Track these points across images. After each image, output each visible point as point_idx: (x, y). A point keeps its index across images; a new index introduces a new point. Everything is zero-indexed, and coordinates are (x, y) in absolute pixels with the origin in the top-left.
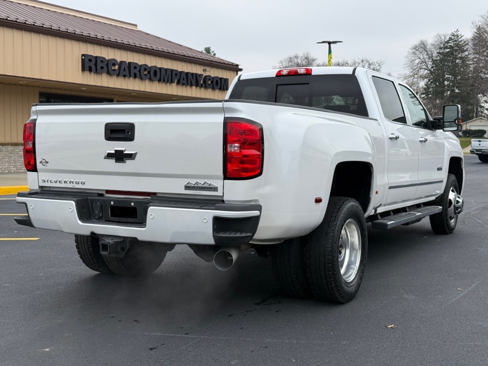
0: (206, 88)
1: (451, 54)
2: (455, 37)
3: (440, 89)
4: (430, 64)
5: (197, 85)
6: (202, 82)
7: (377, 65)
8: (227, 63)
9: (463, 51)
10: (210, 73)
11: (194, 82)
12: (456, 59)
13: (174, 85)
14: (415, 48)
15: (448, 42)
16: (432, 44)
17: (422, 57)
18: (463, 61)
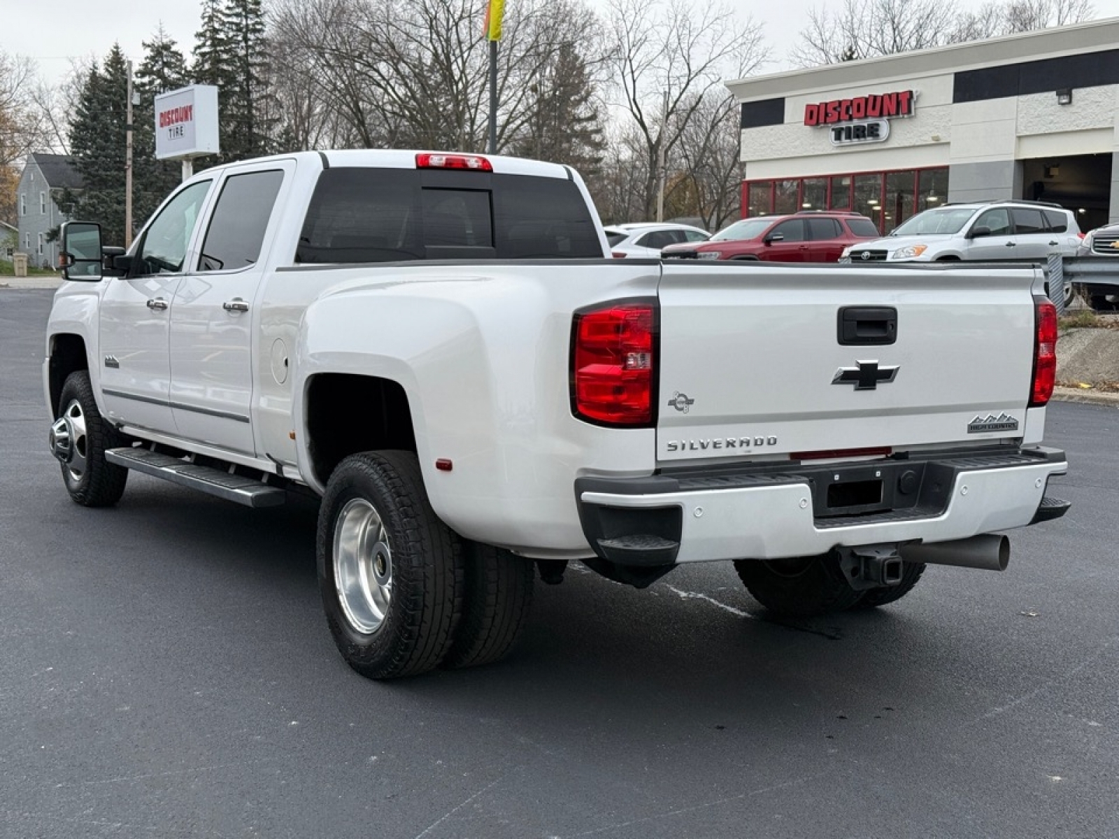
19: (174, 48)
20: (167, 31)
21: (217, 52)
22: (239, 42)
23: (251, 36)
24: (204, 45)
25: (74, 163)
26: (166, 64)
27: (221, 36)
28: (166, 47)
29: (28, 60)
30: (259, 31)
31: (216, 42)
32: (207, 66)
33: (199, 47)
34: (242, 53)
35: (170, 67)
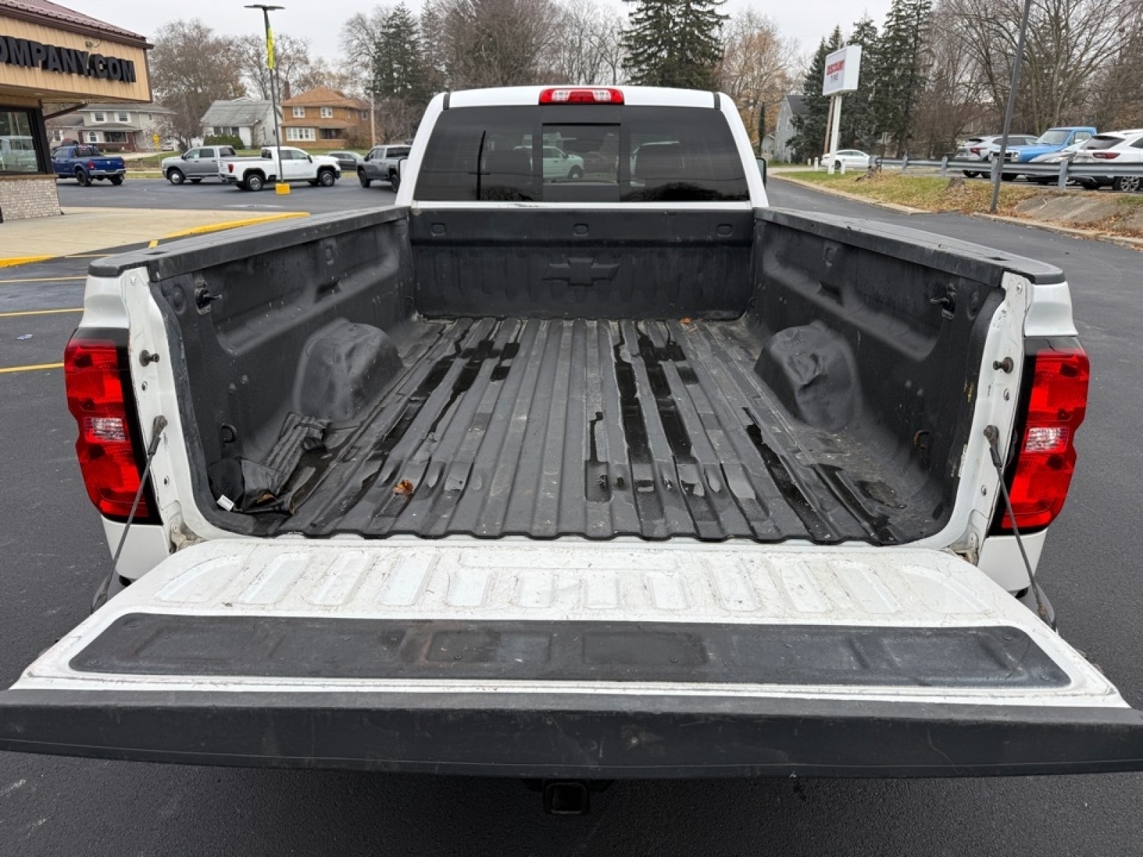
0: (97, 76)
1: (397, 35)
2: (400, 13)
3: (389, 84)
4: (373, 48)
5: (80, 72)
6: (88, 67)
7: (302, 44)
9: (412, 33)
10: (99, 50)
11: (74, 65)
12: (405, 43)
13: (38, 70)
14: (350, 23)
15: (392, 19)
16: (372, 20)
17: (360, 37)
18: (413, 48)
19: (872, 25)
20: (869, 14)
21: (898, 24)
22: (913, 17)
23: (922, 12)
24: (891, 21)
25: (804, 100)
26: (866, 35)
27: (903, 13)
28: (867, 24)
29: (796, 40)
30: (928, 8)
31: (899, 18)
32: (891, 34)
33: (888, 22)
34: (914, 23)
35: (868, 38)
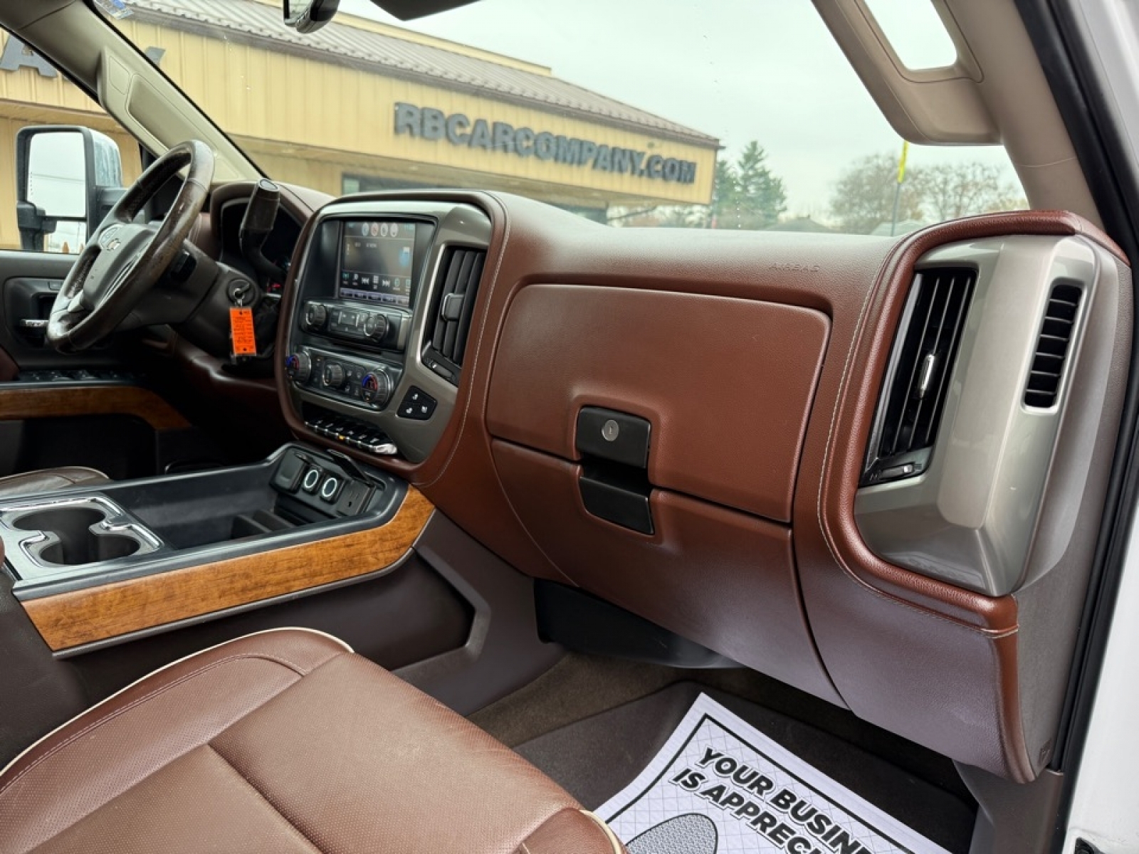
0: (651, 177)
5: (633, 172)
6: (643, 167)
8: (696, 134)
10: (661, 151)
11: (626, 164)
